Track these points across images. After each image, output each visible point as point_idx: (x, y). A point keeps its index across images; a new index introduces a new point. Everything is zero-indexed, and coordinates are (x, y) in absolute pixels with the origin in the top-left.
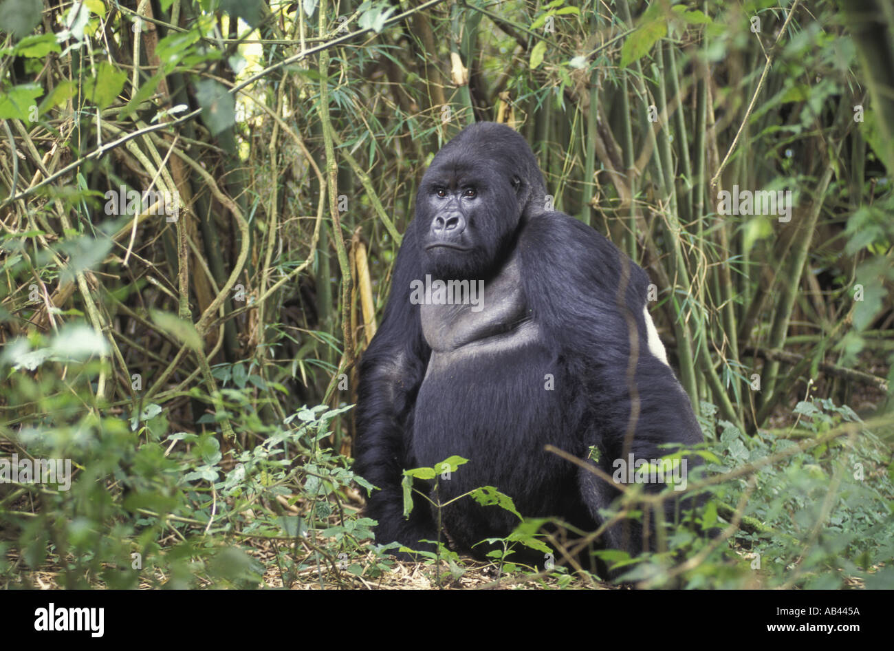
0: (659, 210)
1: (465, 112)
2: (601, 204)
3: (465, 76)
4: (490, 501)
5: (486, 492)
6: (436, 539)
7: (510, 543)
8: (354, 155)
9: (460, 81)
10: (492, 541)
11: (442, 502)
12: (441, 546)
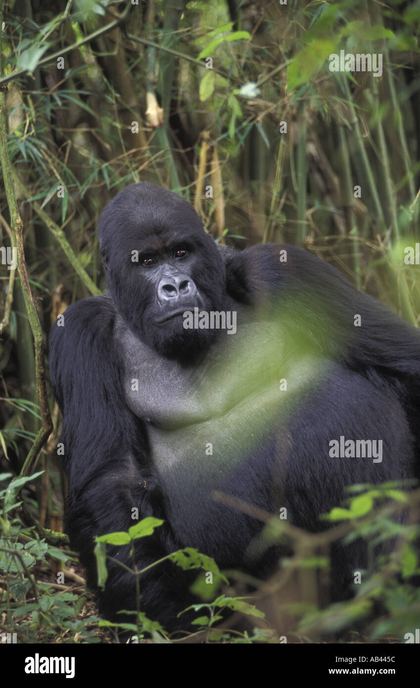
0: (378, 245)
1: (163, 156)
2: (316, 243)
3: (161, 117)
4: (192, 564)
5: (187, 555)
6: (135, 609)
7: (217, 609)
8: (45, 208)
9: (156, 123)
10: (197, 608)
11: (140, 568)
12: (142, 616)
